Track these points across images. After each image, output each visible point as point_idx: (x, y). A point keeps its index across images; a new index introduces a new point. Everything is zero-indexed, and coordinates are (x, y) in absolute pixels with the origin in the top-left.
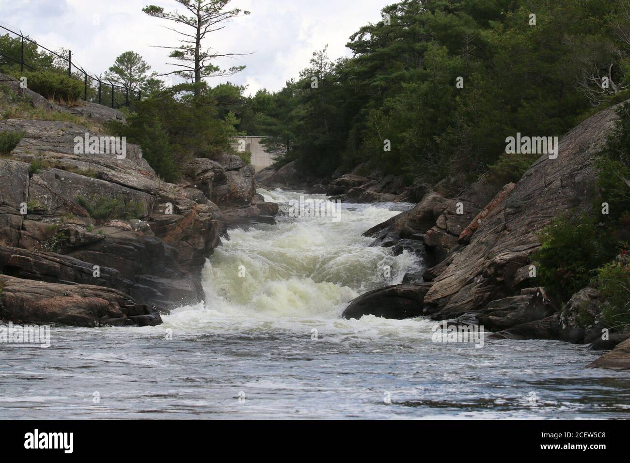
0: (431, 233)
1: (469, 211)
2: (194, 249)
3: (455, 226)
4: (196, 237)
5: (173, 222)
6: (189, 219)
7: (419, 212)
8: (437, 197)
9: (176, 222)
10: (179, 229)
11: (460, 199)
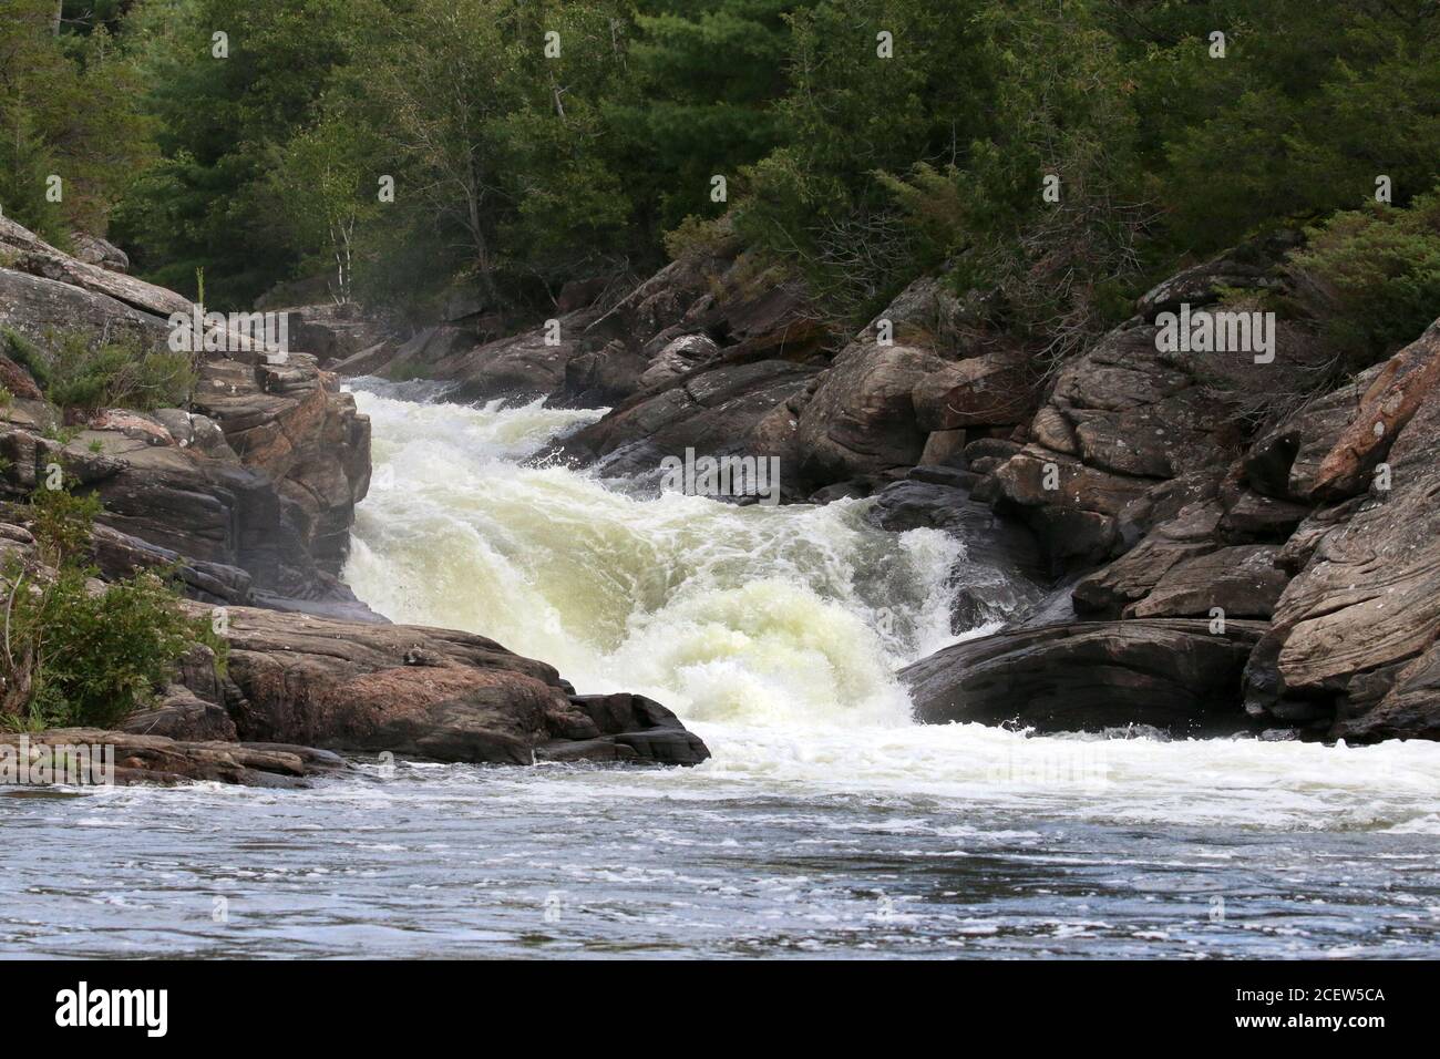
0: (1027, 463)
1: (1141, 397)
2: (320, 504)
3: (1108, 444)
4: (325, 469)
5: (268, 421)
6: (310, 408)
7: (869, 398)
8: (914, 355)
9: (276, 418)
10: (284, 441)
11: (1094, 361)
